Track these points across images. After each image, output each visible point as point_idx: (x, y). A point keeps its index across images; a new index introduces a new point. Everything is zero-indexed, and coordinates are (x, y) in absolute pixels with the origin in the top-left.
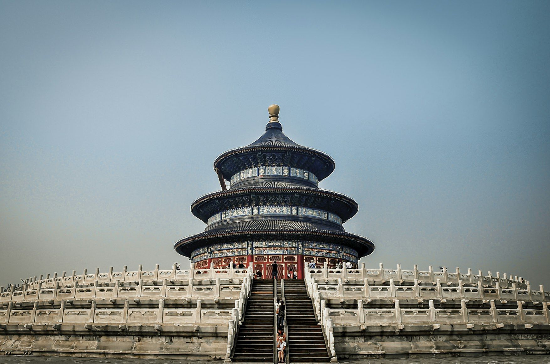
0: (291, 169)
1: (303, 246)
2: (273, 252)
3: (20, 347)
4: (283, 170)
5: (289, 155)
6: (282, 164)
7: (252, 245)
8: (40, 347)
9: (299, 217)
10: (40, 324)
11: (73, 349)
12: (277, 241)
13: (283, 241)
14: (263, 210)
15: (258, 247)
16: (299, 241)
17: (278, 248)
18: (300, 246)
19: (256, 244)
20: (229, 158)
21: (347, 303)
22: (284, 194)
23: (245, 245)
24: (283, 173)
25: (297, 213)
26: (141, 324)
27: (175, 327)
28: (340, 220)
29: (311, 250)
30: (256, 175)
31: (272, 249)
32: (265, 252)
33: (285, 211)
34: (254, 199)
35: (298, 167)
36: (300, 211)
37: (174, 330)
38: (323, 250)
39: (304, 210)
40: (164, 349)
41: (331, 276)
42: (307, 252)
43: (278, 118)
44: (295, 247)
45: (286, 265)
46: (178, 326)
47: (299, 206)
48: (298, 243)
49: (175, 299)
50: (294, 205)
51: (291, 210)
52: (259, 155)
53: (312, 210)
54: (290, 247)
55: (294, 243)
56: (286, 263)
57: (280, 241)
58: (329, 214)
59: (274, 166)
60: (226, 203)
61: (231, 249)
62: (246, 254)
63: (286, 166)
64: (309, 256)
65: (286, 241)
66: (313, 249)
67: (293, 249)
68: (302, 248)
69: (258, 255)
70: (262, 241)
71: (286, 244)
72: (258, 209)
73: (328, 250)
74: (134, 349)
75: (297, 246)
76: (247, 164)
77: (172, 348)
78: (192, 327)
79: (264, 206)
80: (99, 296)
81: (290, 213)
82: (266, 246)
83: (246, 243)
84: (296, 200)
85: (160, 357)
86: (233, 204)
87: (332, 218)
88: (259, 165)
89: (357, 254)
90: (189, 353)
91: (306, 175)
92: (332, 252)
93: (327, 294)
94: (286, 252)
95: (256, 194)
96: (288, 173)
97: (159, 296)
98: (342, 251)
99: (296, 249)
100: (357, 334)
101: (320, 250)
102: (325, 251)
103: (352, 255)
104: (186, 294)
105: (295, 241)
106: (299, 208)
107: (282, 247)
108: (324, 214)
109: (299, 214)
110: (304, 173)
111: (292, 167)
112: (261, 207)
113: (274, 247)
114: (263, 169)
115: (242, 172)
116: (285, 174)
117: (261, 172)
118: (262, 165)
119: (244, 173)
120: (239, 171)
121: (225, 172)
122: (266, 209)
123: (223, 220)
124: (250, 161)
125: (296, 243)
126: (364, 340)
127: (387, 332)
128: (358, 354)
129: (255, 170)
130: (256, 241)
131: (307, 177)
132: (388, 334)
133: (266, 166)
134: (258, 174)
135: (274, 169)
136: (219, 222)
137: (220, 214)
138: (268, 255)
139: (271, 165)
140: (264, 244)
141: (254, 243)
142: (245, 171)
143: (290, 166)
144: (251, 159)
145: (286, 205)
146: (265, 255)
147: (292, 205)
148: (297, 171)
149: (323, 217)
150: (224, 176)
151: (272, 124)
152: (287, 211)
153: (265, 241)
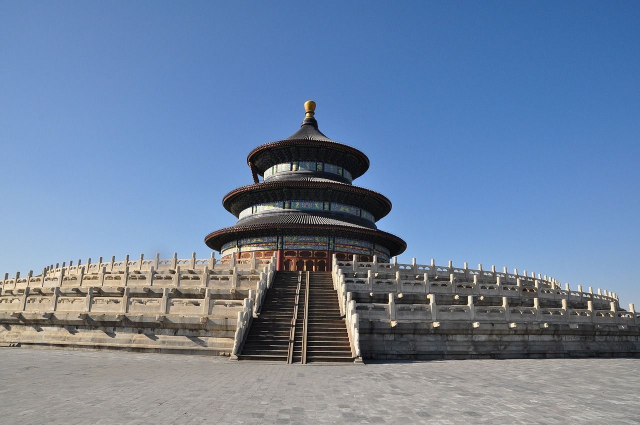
1: (334, 242)
2: (303, 247)
3: (7, 338)
4: (317, 165)
5: (323, 150)
6: (316, 160)
7: (282, 239)
8: (28, 337)
9: (331, 213)
10: (29, 312)
11: (65, 340)
12: (307, 236)
13: (313, 236)
14: (295, 205)
15: (288, 242)
16: (330, 237)
17: (309, 244)
18: (331, 242)
19: (286, 238)
20: (262, 152)
21: (376, 298)
22: (316, 189)
23: (275, 239)
24: (317, 168)
25: (330, 208)
26: (142, 314)
27: (181, 318)
28: (373, 217)
29: (342, 246)
30: (290, 170)
31: (303, 244)
32: (295, 247)
33: (317, 206)
34: (286, 193)
35: (332, 163)
36: (332, 207)
37: (178, 322)
38: (355, 246)
39: (337, 205)
40: (167, 343)
41: (361, 270)
42: (338, 248)
43: (314, 114)
45: (316, 261)
46: (184, 317)
47: (331, 202)
49: (187, 288)
50: (327, 201)
51: (324, 205)
52: (294, 149)
53: (345, 206)
54: (320, 243)
55: (325, 238)
56: (316, 260)
57: (310, 236)
58: (362, 211)
59: (308, 161)
60: (257, 196)
61: (261, 243)
62: (276, 249)
63: (320, 161)
64: (341, 252)
65: (317, 236)
66: (345, 246)
67: (324, 244)
68: (333, 244)
69: (288, 250)
70: (292, 235)
71: (317, 239)
72: (290, 204)
73: (359, 247)
74: (132, 342)
75: (328, 242)
76: (281, 158)
78: (198, 319)
80: (106, 284)
81: (322, 209)
82: (296, 241)
83: (276, 237)
84: (329, 195)
85: (161, 351)
86: (265, 198)
87: (365, 215)
88: (293, 160)
89: (389, 253)
91: (340, 171)
92: (364, 249)
93: (354, 287)
94: (316, 248)
95: (288, 188)
96: (321, 168)
97: (170, 285)
98: (374, 248)
99: (327, 244)
100: (386, 331)
101: (351, 247)
102: (356, 248)
103: (384, 253)
104: (200, 284)
105: (326, 237)
106: (332, 204)
107: (312, 242)
108: (357, 210)
109: (332, 210)
110: (338, 169)
111: (326, 163)
112: (293, 201)
113: (304, 242)
114: (296, 164)
115: (275, 166)
116: (318, 169)
117: (294, 166)
118: (296, 160)
119: (277, 167)
120: (273, 165)
121: (258, 166)
122: (298, 204)
123: (253, 214)
124: (283, 155)
125: (328, 238)
126: (395, 338)
127: (420, 330)
128: (387, 354)
129: (289, 165)
130: (286, 236)
131: (341, 173)
132: (422, 332)
133: (299, 161)
134: (291, 169)
135: (308, 164)
136: (250, 216)
137: (251, 208)
138: (298, 250)
139: (305, 160)
140: (295, 239)
141: (284, 237)
142: (278, 165)
143: (325, 161)
144: (284, 154)
145: (318, 200)
146: (296, 250)
147: (324, 200)
148: (332, 167)
149: (356, 214)
150: (258, 171)
151: (308, 120)
152: (319, 206)
153: (295, 236)
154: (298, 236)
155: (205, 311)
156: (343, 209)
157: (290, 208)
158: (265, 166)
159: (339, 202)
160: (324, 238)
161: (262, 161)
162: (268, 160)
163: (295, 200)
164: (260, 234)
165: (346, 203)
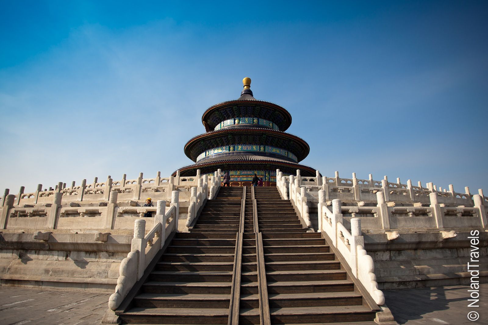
0: (260, 119)
1: (269, 175)
2: (245, 179)
4: (253, 120)
5: (258, 108)
6: (252, 116)
9: (266, 153)
12: (248, 170)
13: (253, 170)
14: (238, 148)
15: (233, 175)
16: (266, 170)
17: (249, 176)
19: (231, 173)
22: (254, 135)
24: (253, 122)
25: (264, 150)
26: (23, 231)
27: (72, 235)
30: (233, 124)
31: (245, 176)
32: (239, 179)
33: (255, 148)
34: (231, 139)
35: (265, 118)
36: (266, 149)
39: (270, 148)
40: (51, 273)
42: (272, 179)
43: (250, 87)
44: (263, 175)
46: (77, 233)
47: (266, 145)
48: (265, 172)
50: (262, 144)
51: (260, 148)
52: (236, 108)
53: (276, 149)
54: (259, 176)
57: (251, 170)
58: (289, 153)
59: (247, 117)
60: (209, 143)
63: (256, 117)
64: (274, 182)
65: (255, 170)
68: (268, 176)
69: (233, 181)
70: (236, 170)
72: (234, 147)
74: (8, 271)
75: (264, 175)
76: (227, 116)
77: (63, 271)
79: (239, 145)
81: (259, 150)
82: (239, 174)
84: (264, 140)
85: (43, 286)
86: (215, 144)
87: (291, 156)
88: (235, 117)
90: (89, 280)
95: (232, 135)
96: (257, 122)
99: (264, 176)
105: (263, 170)
106: (266, 147)
108: (285, 152)
109: (266, 151)
110: (270, 123)
111: (260, 118)
112: (236, 145)
113: (246, 175)
114: (238, 119)
115: (222, 122)
116: (255, 123)
117: (236, 121)
118: (238, 117)
119: (224, 123)
120: (220, 122)
121: (210, 124)
122: (240, 147)
123: (206, 157)
124: (228, 114)
125: (264, 171)
126: (390, 257)
127: (425, 243)
128: (384, 283)
129: (232, 121)
130: (232, 170)
131: (272, 126)
132: (427, 246)
133: (240, 117)
134: (235, 123)
135: (247, 119)
136: (204, 159)
137: (205, 153)
138: (241, 181)
139: (244, 116)
140: (238, 173)
141: (230, 172)
142: (225, 121)
143: (259, 116)
144: (229, 112)
145: (256, 144)
146: (239, 181)
147: (260, 144)
148: (265, 121)
149: (284, 155)
150: (210, 127)
151: (245, 91)
152: (256, 148)
153: (239, 170)
154: (241, 170)
155: (107, 224)
156: (275, 150)
157: (234, 150)
158: (215, 124)
159: (272, 146)
160: (261, 171)
161: (213, 119)
162: (217, 118)
163: (238, 144)
164: (211, 170)
165: (276, 146)
